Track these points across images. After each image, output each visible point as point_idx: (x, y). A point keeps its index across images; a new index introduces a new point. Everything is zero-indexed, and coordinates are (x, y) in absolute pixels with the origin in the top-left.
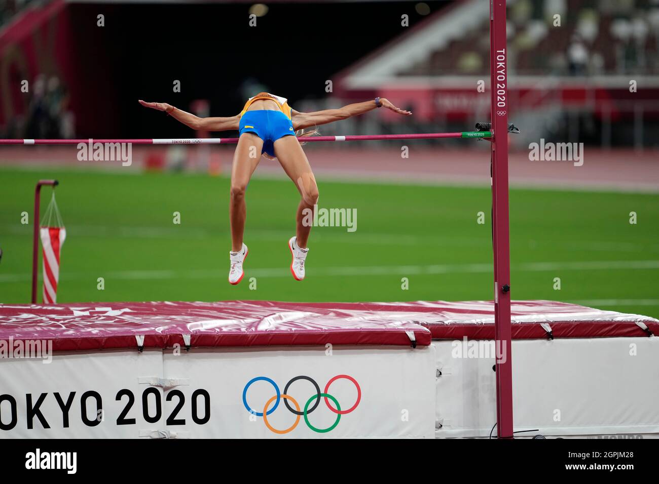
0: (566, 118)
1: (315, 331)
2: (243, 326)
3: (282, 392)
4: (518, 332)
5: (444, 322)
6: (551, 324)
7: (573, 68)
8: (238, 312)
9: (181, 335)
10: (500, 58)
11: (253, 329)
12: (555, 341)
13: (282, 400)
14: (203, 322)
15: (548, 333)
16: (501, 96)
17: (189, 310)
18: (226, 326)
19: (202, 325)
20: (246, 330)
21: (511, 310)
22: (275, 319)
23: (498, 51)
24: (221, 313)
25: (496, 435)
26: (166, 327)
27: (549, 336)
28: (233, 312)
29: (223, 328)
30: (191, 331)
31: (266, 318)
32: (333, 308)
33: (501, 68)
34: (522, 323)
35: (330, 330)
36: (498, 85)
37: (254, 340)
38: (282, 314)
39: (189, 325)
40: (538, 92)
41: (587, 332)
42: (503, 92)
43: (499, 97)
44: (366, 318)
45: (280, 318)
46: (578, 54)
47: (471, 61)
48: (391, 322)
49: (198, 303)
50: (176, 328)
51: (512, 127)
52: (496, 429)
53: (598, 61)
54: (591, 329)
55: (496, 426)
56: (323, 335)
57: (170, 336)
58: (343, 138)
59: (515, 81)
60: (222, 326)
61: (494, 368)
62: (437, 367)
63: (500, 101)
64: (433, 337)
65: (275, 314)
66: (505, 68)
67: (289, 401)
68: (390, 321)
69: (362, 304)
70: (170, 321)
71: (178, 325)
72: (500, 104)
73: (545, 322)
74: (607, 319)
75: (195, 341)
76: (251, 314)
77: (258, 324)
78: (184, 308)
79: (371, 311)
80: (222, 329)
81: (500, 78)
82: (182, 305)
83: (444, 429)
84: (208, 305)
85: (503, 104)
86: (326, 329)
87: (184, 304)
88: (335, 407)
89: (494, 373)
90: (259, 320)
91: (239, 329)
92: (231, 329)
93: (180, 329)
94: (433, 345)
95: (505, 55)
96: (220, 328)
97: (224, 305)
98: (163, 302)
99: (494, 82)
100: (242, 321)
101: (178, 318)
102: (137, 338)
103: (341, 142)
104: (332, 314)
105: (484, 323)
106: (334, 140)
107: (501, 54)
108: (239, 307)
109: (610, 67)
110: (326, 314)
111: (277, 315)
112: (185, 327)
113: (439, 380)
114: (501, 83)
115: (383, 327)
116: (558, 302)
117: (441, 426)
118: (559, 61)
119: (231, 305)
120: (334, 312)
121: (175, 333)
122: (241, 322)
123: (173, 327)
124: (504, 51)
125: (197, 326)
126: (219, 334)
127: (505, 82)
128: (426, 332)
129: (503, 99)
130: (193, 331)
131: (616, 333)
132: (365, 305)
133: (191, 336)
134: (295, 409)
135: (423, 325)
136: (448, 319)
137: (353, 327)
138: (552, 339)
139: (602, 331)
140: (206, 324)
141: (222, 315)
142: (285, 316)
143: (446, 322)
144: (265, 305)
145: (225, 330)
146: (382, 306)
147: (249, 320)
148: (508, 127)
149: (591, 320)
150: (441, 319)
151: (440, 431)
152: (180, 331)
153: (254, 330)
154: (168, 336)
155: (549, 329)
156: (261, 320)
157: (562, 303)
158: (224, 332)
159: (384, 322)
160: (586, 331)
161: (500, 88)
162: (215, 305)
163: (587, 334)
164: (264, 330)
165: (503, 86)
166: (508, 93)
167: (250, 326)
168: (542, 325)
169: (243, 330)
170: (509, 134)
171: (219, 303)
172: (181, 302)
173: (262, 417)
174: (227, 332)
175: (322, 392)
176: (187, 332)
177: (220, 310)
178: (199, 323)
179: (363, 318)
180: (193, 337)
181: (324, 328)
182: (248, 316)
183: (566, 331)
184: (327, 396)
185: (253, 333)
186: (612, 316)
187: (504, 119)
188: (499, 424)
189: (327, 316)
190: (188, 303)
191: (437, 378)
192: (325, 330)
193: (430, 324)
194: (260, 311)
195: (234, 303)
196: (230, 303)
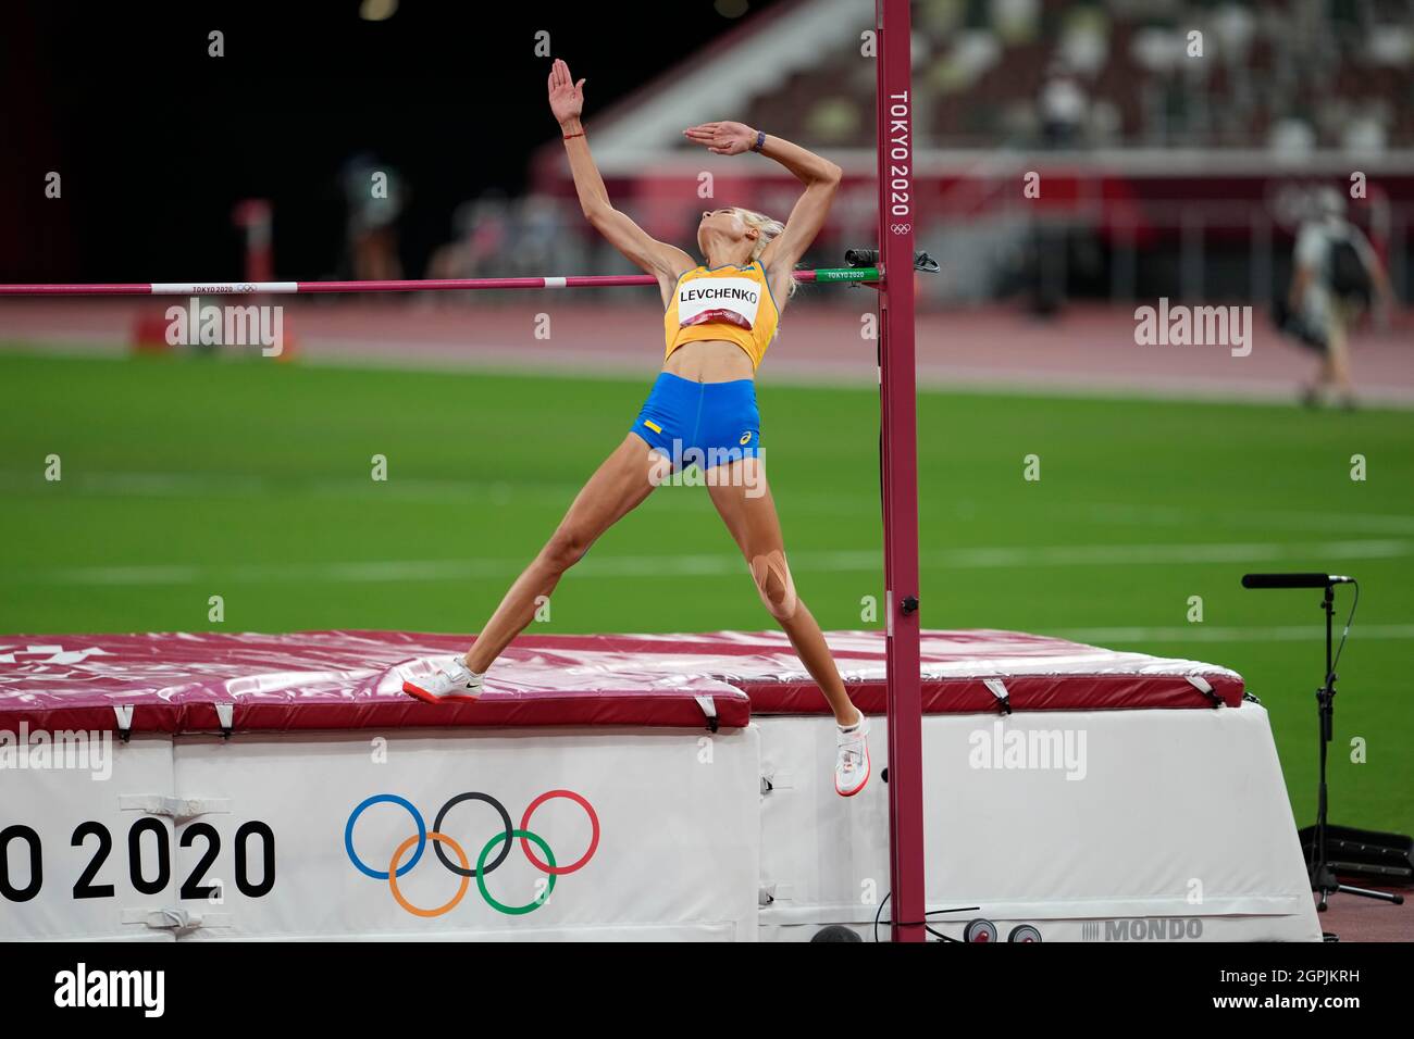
0: (1038, 241)
1: (502, 695)
2: (346, 685)
3: (429, 828)
4: (934, 699)
5: (776, 677)
6: (1007, 682)
7: (1054, 134)
8: (336, 656)
9: (214, 705)
10: (897, 111)
11: (368, 692)
12: (1015, 716)
13: (429, 844)
14: (260, 677)
15: (1000, 699)
16: (900, 193)
17: (230, 651)
18: (310, 686)
19: (257, 684)
20: (353, 693)
21: (921, 650)
22: (414, 670)
23: (893, 97)
24: (298, 656)
25: (889, 919)
26: (180, 688)
27: (1002, 707)
28: (325, 655)
29: (302, 690)
30: (234, 696)
31: (395, 668)
32: (539, 647)
33: (900, 133)
34: (944, 678)
35: (534, 694)
36: (894, 169)
37: (369, 717)
38: (430, 660)
39: (229, 685)
40: (976, 183)
41: (1083, 699)
42: (903, 184)
43: (894, 195)
44: (612, 668)
45: (426, 667)
46: (1064, 101)
47: (835, 117)
48: (662, 678)
49: (249, 636)
50: (200, 689)
51: (924, 259)
52: (888, 906)
53: (1105, 118)
54: (1092, 690)
55: (889, 900)
56: (518, 704)
57: (189, 708)
58: (561, 281)
59: (930, 160)
60: (302, 686)
61: (885, 775)
62: (762, 773)
63: (898, 202)
64: (754, 709)
65: (414, 659)
66: (909, 133)
67: (444, 847)
68: (662, 675)
69: (602, 638)
70: (188, 675)
71: (206, 684)
72: (897, 210)
73: (994, 677)
74: (1127, 670)
75: (242, 718)
76: (363, 660)
77: (379, 681)
78: (218, 646)
79: (622, 654)
80: (301, 693)
81: (897, 154)
82: (212, 641)
83: (777, 906)
84: (271, 639)
85: (903, 210)
86: (525, 691)
87: (217, 638)
88: (544, 860)
89: (885, 787)
90: (380, 672)
91: (338, 692)
92: (318, 691)
93: (210, 691)
94: (754, 725)
95: (908, 104)
96: (296, 690)
97: (306, 641)
98: (173, 635)
99: (885, 162)
100: (343, 674)
101: (206, 668)
102: (118, 710)
103: (557, 290)
104: (537, 660)
105: (863, 678)
106: (542, 285)
107: (901, 101)
108: (337, 644)
109: (1131, 131)
110: (524, 659)
111: (420, 661)
112: (221, 691)
113: (767, 801)
114: (899, 164)
115: (646, 688)
116: (1023, 634)
117: (772, 899)
118: (1022, 117)
119: (322, 640)
120: (543, 655)
121: (199, 700)
122: (342, 677)
123: (196, 688)
124: (905, 97)
125: (247, 685)
126: (295, 702)
127: (908, 162)
128: (739, 697)
129: (904, 198)
130: (239, 697)
131: (1146, 699)
132: (608, 640)
133: (235, 706)
134: (458, 863)
135: (732, 682)
136: (786, 671)
137: (582, 688)
138: (1009, 713)
139: (1113, 697)
140: (266, 682)
141: (301, 661)
142: (436, 664)
143: (782, 677)
144: (394, 639)
145: (306, 693)
146: (646, 642)
147: (359, 674)
148: (915, 259)
149: (1092, 671)
150: (772, 670)
151: (768, 910)
152: (209, 696)
153: (369, 694)
154: (185, 707)
155: (1002, 692)
156: (385, 672)
157: (1028, 635)
158: (306, 698)
159: (651, 677)
160: (1080, 697)
161: (898, 176)
162: (285, 640)
163: (1084, 701)
164: (392, 694)
165: (903, 171)
166: (917, 186)
167: (362, 684)
168: (987, 683)
169: (347, 693)
170: (917, 274)
171: (293, 636)
172: (212, 633)
173: (386, 882)
174: (312, 699)
175: (516, 826)
176: (225, 697)
177: (295, 651)
178: (251, 679)
179: (605, 668)
180: (238, 710)
181: (521, 689)
182: (357, 664)
183: (1039, 696)
184: (525, 836)
185: (368, 701)
186: (1137, 664)
187: (907, 240)
188: (895, 894)
189: (527, 665)
190: (227, 635)
191: (762, 797)
192: (523, 694)
193: (748, 681)
194: (382, 652)
195: (327, 636)
196: (317, 637)
